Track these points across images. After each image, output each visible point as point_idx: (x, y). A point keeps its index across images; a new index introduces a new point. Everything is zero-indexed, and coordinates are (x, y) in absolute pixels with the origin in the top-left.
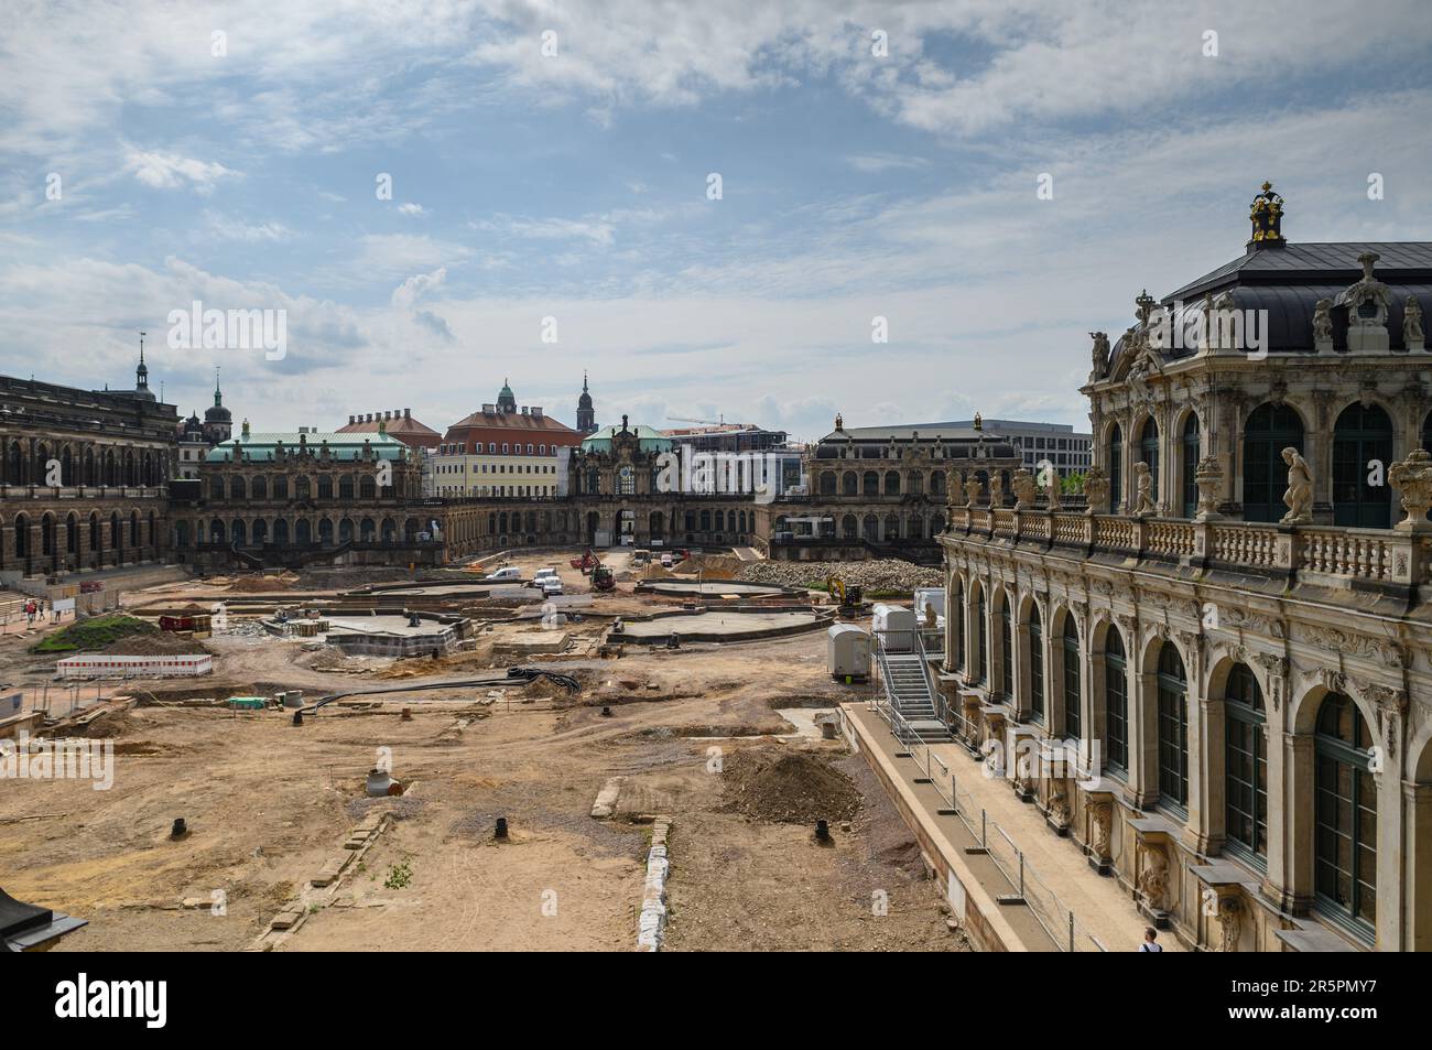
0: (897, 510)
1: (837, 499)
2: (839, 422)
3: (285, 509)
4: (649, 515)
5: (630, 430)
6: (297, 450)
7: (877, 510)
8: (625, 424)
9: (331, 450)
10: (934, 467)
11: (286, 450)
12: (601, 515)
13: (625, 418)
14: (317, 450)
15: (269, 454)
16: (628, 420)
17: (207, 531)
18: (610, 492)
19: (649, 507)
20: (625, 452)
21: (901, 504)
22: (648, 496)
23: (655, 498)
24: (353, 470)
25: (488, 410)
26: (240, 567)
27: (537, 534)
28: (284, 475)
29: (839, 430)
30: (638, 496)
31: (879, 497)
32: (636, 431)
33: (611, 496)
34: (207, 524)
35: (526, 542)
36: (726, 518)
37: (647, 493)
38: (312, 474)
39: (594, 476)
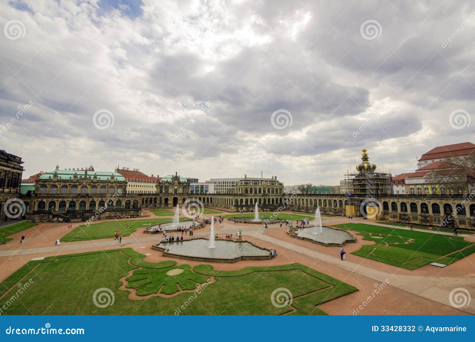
0: (261, 197)
1: (249, 195)
2: (246, 176)
3: (76, 198)
4: (182, 198)
5: (178, 176)
6: (83, 177)
7: (257, 197)
8: (176, 174)
9: (98, 177)
10: (268, 187)
11: (79, 176)
12: (169, 199)
13: (176, 173)
14: (92, 177)
15: (70, 177)
16: (177, 174)
17: (36, 206)
18: (172, 193)
19: (182, 197)
20: (176, 181)
21: (262, 196)
22: (182, 194)
23: (184, 194)
24: (106, 184)
25: (124, 169)
26: (58, 220)
27: (148, 204)
28: (76, 185)
29: (246, 178)
30: (180, 194)
31: (257, 194)
32: (179, 176)
33: (172, 194)
34: (37, 204)
35: (145, 207)
36: (206, 200)
37: (182, 193)
38: (89, 185)
39: (167, 188)
